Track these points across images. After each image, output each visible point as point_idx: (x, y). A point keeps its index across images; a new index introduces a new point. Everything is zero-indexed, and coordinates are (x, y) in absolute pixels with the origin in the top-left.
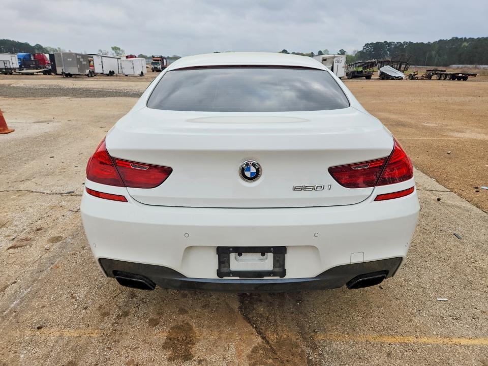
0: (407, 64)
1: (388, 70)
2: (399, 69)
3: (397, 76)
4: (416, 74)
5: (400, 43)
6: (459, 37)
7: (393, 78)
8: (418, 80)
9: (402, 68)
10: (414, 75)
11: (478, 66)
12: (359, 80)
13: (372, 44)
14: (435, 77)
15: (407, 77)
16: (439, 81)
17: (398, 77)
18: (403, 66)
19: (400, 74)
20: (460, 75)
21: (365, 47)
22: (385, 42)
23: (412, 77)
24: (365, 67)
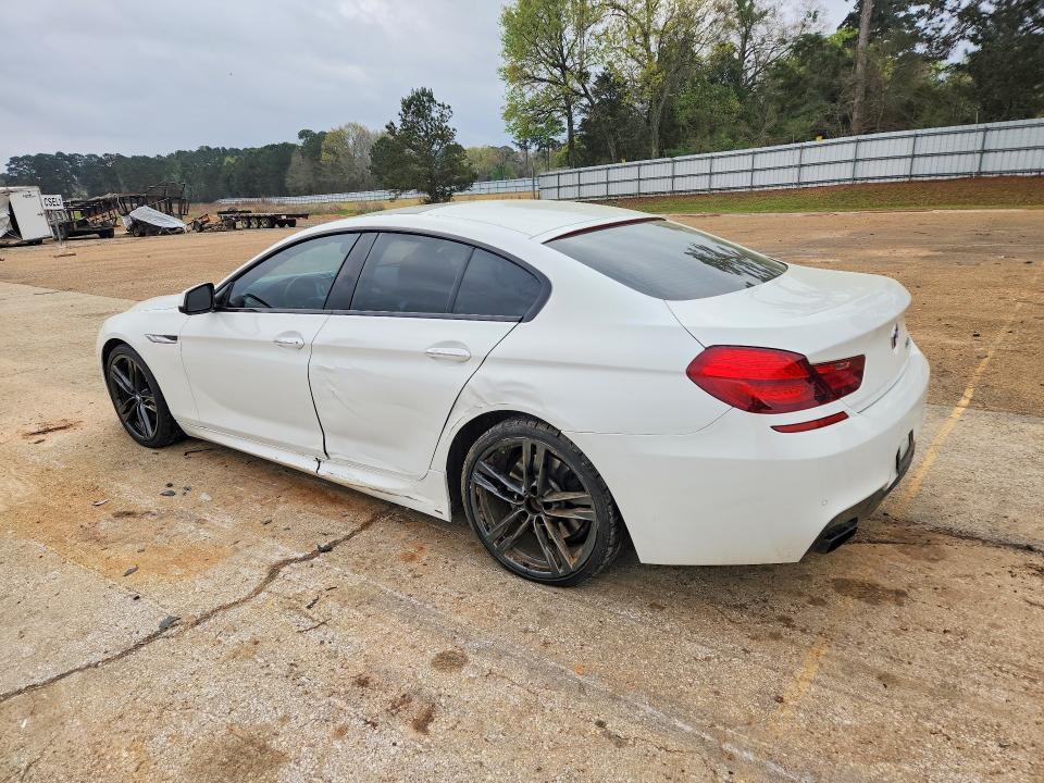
0: (181, 201)
1: (145, 214)
2: (169, 212)
3: (170, 226)
4: (206, 222)
5: (95, 156)
6: (213, 147)
7: (166, 232)
8: (213, 231)
9: (176, 211)
10: (204, 223)
11: (267, 199)
12: (85, 242)
13: (27, 158)
14: (239, 225)
15: (190, 228)
16: (248, 231)
17: (175, 229)
18: (175, 207)
19: (175, 223)
20: (284, 217)
21: (13, 166)
22: (60, 154)
23: (200, 227)
24: (89, 211)
